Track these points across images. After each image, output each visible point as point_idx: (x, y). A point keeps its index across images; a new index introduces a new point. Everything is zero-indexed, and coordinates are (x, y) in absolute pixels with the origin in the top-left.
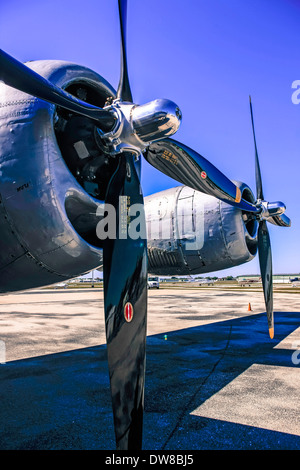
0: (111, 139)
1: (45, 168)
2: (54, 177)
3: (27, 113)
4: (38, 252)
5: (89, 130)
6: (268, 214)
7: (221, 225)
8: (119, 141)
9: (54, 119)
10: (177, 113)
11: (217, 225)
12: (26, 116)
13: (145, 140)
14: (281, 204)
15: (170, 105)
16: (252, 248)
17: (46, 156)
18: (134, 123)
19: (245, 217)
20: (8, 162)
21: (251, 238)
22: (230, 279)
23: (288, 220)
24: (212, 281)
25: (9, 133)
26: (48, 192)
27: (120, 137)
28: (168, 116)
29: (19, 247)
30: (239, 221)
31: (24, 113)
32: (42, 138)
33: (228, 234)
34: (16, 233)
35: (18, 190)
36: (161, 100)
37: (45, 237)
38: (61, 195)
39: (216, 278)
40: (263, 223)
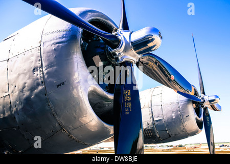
0: (117, 53)
1: (75, 72)
2: (81, 78)
3: (64, 37)
4: (70, 128)
5: (102, 48)
6: (209, 103)
7: (180, 111)
8: (123, 54)
9: (81, 42)
10: (160, 35)
11: (177, 111)
12: (64, 39)
13: (139, 53)
14: (217, 97)
15: (155, 30)
16: (200, 125)
17: (76, 64)
18: (132, 42)
19: (194, 105)
20: (51, 69)
21: (199, 119)
22: (181, 146)
23: (220, 107)
24: (170, 148)
25: (52, 50)
26: (77, 88)
27: (123, 51)
28: (153, 37)
29: (57, 125)
30: (191, 108)
31: (62, 38)
32: (74, 53)
33: (185, 117)
34: (56, 115)
35: (58, 86)
36: (149, 27)
37: (75, 118)
38: (85, 89)
39: (172, 146)
40: (206, 109)
